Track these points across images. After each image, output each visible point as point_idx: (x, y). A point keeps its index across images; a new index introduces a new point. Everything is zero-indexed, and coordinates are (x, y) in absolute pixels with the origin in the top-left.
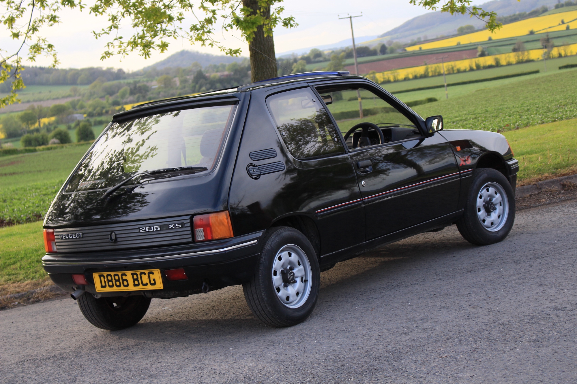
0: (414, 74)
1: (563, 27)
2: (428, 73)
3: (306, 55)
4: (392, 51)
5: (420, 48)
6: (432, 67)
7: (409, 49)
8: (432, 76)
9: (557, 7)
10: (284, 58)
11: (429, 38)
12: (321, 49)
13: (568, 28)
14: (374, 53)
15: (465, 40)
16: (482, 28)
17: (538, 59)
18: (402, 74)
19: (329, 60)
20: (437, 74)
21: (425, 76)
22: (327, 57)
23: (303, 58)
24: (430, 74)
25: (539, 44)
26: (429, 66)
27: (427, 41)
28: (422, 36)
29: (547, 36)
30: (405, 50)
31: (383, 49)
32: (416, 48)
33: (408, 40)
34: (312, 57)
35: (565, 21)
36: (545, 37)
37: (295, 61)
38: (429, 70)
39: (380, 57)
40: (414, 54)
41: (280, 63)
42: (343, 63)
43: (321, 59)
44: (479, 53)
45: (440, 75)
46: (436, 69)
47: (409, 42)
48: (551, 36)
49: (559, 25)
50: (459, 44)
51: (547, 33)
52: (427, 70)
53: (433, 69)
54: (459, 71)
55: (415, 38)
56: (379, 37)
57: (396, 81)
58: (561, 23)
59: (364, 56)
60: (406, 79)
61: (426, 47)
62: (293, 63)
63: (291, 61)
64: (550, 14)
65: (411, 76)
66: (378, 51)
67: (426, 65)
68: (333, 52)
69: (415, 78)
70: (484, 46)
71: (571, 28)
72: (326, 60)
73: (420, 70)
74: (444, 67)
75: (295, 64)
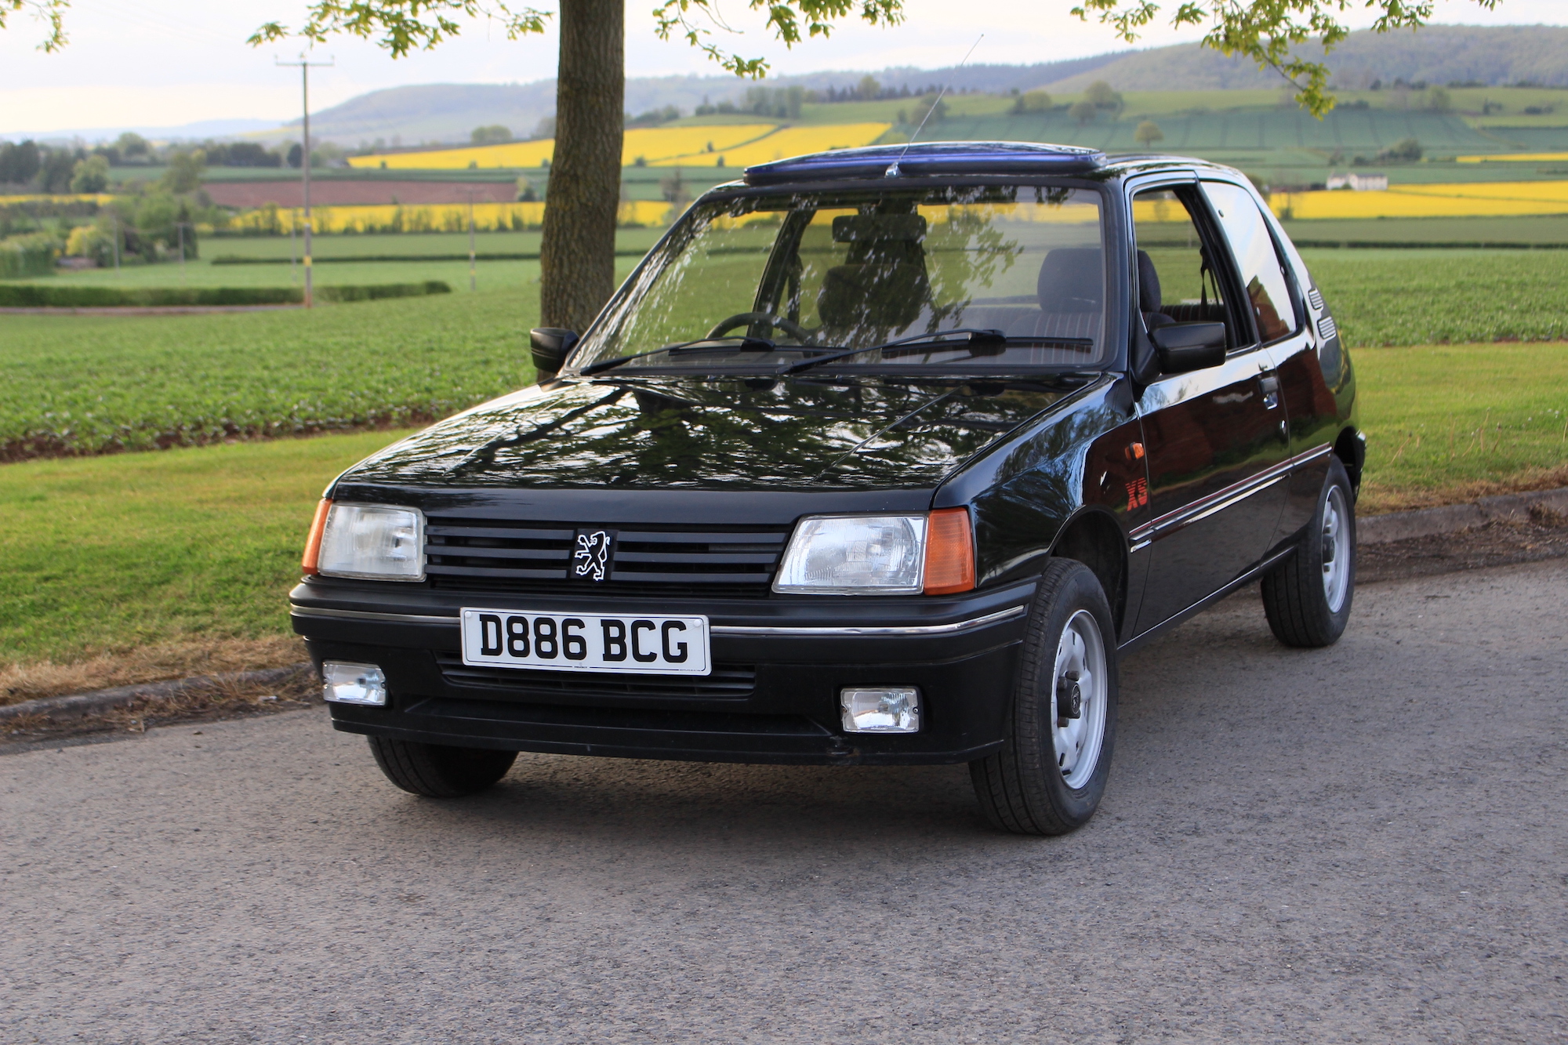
0: (368, 223)
1: (711, 160)
2: (401, 224)
3: (106, 146)
4: (316, 162)
5: (384, 165)
6: (412, 212)
7: (358, 163)
8: (412, 233)
9: (702, 112)
10: (50, 144)
11: (404, 143)
12: (145, 135)
13: (721, 163)
14: (273, 160)
15: (489, 158)
16: (527, 136)
17: (654, 223)
18: (340, 218)
19: (162, 164)
20: (421, 228)
21: (393, 230)
22: (159, 157)
23: (100, 151)
24: (406, 227)
25: (658, 191)
26: (406, 208)
27: (398, 150)
28: (388, 138)
29: (678, 174)
30: (347, 164)
31: (296, 155)
32: (373, 163)
33: (353, 142)
34: (122, 151)
35: (716, 146)
36: (672, 176)
37: (81, 154)
38: (405, 218)
39: (286, 171)
40: (367, 176)
41: (42, 155)
42: (200, 175)
43: (144, 158)
44: (520, 193)
45: (428, 231)
46: (419, 217)
47: (357, 146)
48: (685, 175)
49: (702, 152)
50: (473, 166)
51: (678, 169)
52: (398, 218)
53: (414, 217)
54: (475, 230)
55: (370, 140)
56: (284, 125)
57: (324, 233)
58: (706, 149)
59: (248, 165)
60: (349, 232)
61: (396, 163)
62: (75, 160)
63: (72, 154)
64: (683, 126)
65: (360, 227)
66: (285, 155)
67: (395, 203)
68: (174, 146)
69: (371, 231)
70: (533, 179)
71: (728, 163)
72: (154, 163)
73: (384, 214)
74: (439, 214)
75: (80, 164)
